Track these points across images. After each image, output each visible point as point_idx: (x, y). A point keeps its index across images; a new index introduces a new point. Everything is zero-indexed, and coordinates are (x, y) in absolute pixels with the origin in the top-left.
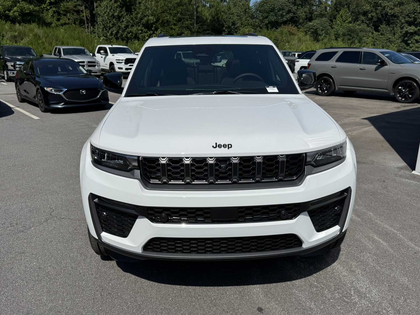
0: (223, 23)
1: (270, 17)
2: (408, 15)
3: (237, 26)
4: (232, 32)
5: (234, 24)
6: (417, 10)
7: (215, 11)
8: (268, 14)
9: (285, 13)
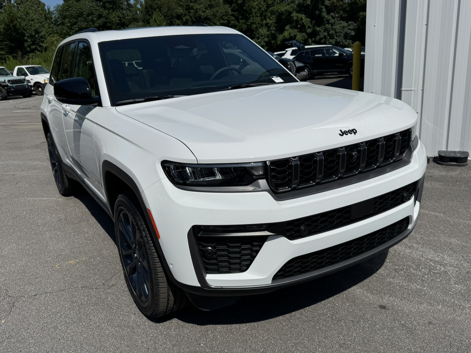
0: (22, 32)
1: (79, 23)
2: (221, 18)
3: (42, 35)
4: (37, 41)
5: (37, 32)
6: (229, 12)
7: (8, 18)
8: (77, 20)
9: (96, 18)
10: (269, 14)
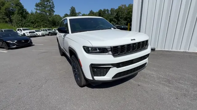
10: (108, 19)
